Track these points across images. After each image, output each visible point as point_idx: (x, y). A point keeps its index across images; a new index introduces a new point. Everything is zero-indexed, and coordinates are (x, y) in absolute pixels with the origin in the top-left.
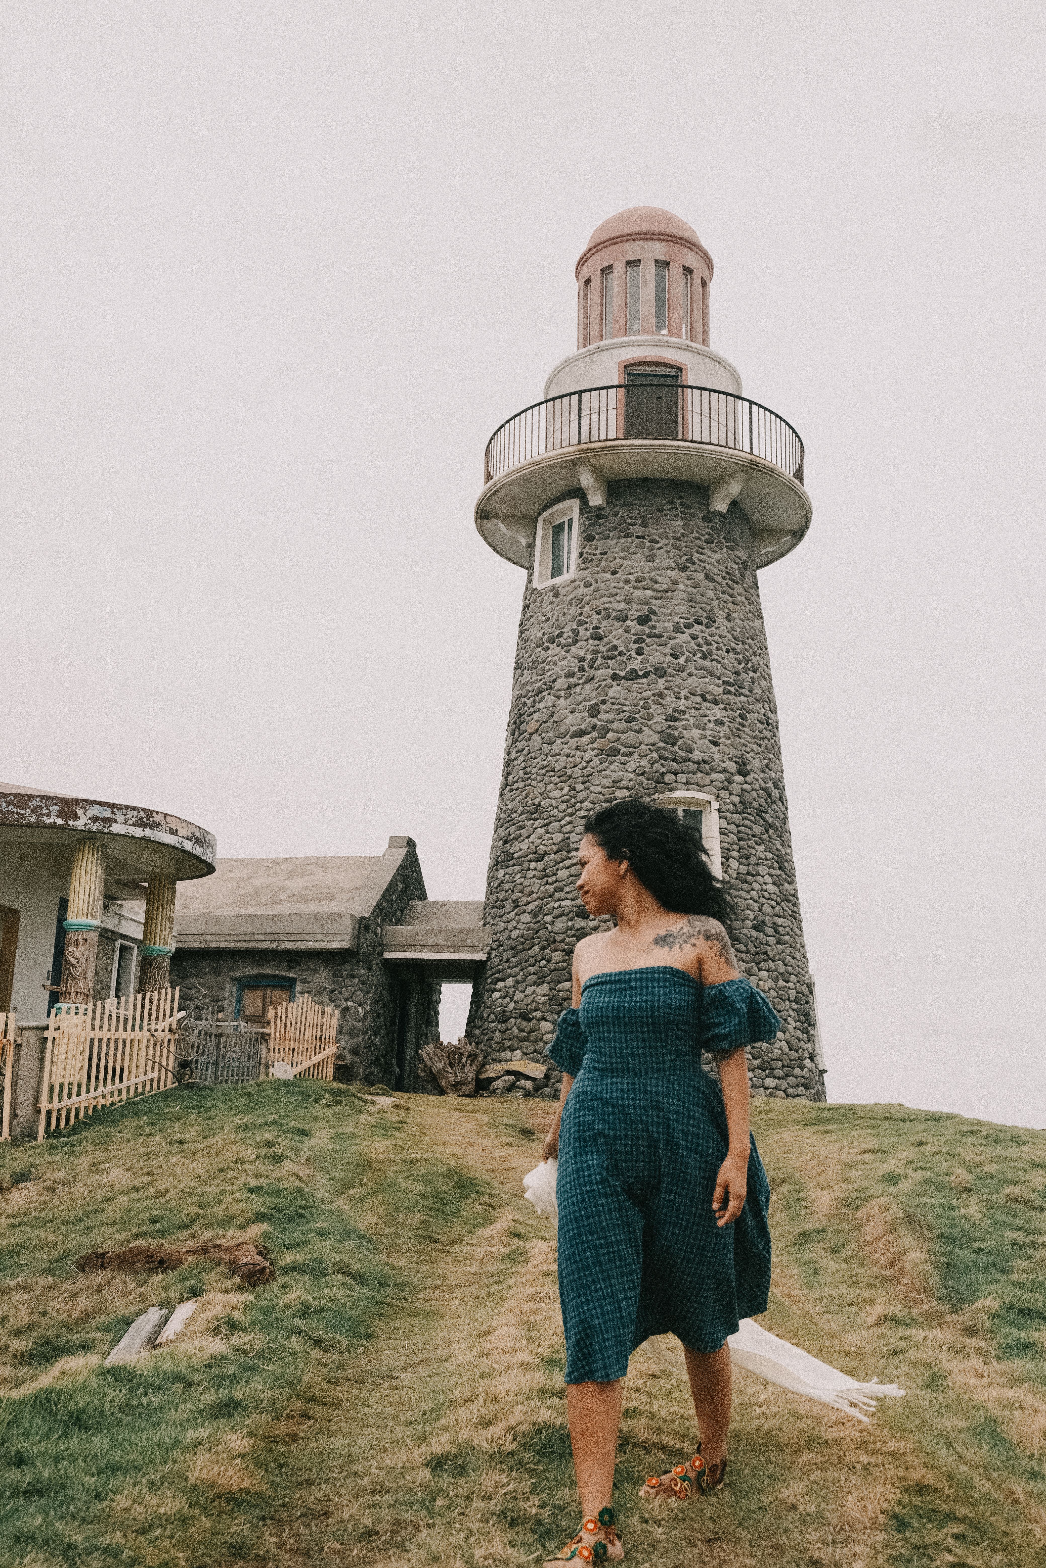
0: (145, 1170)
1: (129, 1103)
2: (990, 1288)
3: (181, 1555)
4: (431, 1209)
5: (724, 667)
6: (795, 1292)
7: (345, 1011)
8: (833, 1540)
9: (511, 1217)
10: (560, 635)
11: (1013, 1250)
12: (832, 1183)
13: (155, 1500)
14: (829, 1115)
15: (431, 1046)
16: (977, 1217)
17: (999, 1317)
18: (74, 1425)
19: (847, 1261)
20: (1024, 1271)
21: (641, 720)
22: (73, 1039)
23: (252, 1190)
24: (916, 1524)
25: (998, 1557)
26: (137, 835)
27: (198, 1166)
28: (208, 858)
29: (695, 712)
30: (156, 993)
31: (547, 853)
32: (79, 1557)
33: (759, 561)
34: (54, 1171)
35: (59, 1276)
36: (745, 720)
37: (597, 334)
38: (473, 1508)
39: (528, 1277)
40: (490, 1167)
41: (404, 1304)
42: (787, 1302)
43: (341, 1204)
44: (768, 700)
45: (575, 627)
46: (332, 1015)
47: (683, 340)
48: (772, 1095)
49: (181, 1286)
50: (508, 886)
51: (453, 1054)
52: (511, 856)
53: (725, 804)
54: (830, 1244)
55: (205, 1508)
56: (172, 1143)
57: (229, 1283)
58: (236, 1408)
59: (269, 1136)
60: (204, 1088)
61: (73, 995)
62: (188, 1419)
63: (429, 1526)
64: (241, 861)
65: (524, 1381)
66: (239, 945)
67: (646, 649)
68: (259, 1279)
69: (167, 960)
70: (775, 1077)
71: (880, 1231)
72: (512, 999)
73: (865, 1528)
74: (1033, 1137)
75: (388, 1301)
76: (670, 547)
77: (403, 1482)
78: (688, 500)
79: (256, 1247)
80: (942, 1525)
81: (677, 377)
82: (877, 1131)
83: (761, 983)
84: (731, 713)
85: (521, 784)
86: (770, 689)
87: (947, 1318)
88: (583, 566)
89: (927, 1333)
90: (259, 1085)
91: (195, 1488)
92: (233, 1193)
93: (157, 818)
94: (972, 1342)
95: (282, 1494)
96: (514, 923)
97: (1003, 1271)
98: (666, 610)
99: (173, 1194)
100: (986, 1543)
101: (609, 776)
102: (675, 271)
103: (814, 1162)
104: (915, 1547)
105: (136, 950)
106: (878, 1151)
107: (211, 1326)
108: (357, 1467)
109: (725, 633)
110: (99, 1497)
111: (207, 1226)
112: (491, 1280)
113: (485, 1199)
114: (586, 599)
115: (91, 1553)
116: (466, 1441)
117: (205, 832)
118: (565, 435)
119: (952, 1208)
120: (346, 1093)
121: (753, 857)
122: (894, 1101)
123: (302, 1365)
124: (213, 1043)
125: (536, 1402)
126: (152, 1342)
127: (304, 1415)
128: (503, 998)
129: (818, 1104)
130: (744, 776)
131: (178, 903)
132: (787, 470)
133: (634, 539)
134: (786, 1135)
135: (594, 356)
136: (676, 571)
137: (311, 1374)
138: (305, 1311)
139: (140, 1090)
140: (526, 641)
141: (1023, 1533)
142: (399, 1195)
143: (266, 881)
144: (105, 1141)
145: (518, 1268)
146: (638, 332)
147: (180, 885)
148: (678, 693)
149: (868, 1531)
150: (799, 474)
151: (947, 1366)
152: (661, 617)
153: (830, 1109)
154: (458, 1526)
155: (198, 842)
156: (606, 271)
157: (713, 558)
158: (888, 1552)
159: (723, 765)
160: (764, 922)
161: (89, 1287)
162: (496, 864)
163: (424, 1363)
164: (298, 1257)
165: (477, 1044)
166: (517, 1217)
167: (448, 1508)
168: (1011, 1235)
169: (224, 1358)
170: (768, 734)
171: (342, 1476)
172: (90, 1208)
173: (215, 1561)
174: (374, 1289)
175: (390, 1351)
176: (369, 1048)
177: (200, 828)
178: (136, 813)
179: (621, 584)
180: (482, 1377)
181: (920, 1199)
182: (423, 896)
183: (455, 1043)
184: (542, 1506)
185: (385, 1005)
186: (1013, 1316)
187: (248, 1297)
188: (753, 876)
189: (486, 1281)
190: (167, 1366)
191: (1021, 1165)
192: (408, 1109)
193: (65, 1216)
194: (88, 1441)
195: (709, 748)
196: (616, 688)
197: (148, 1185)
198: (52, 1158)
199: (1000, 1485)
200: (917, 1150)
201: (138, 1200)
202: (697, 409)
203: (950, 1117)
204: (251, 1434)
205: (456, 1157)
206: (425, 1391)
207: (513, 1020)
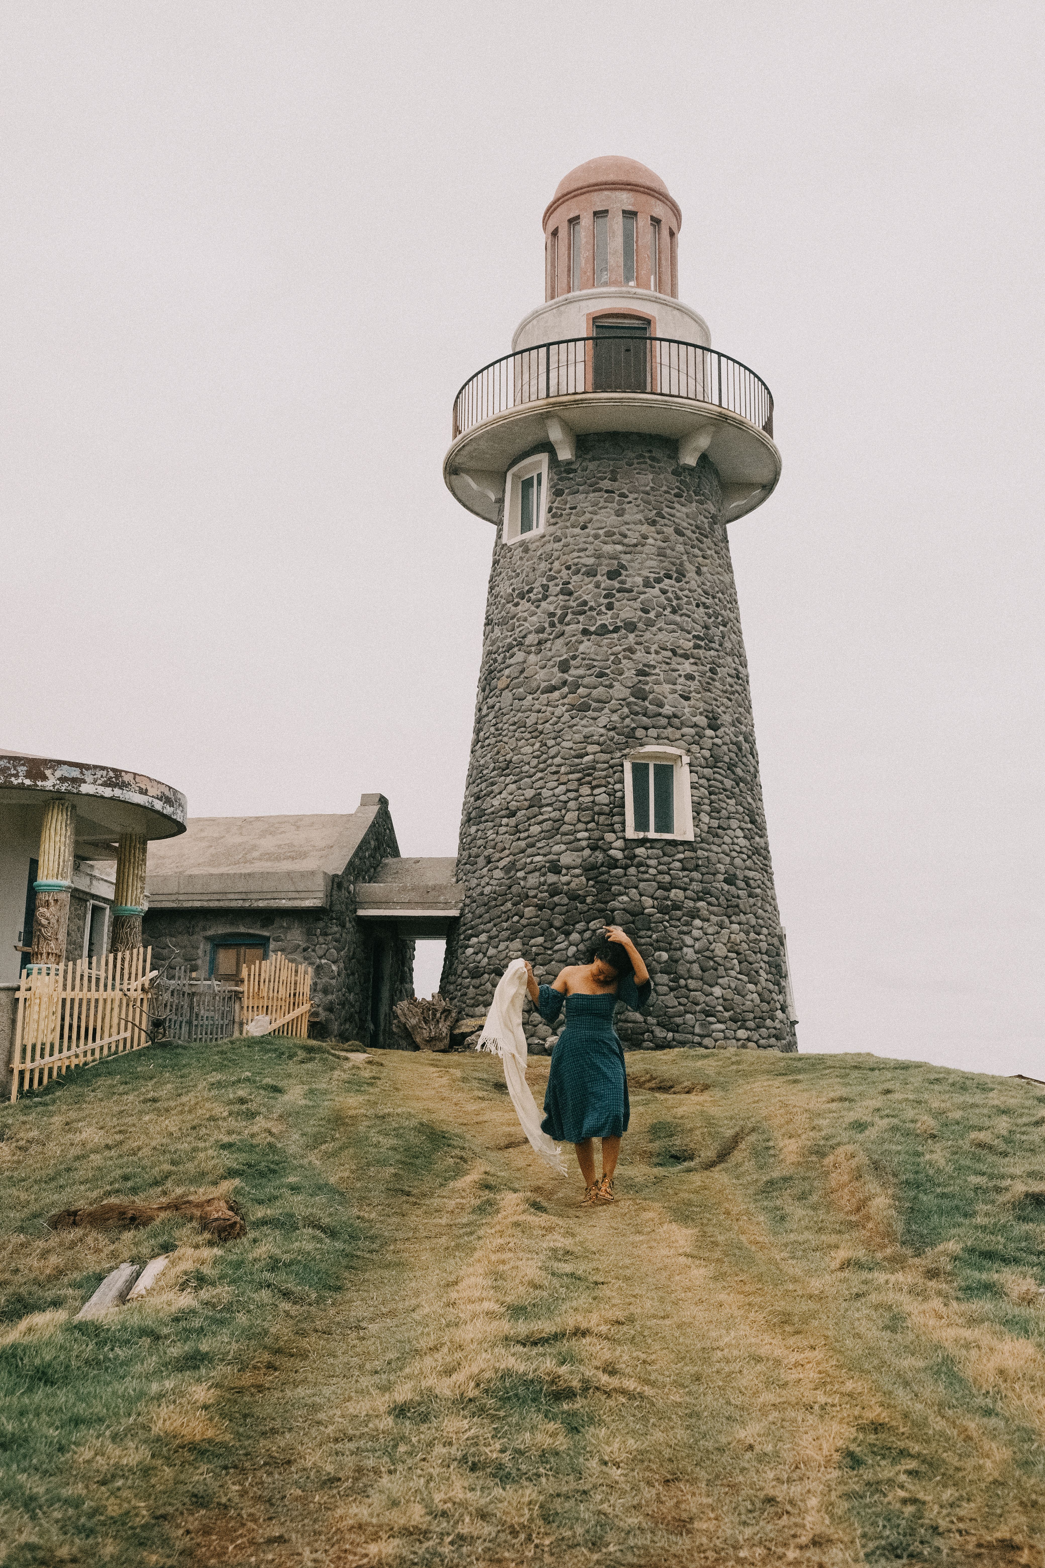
0: (118, 1128)
1: (103, 1062)
2: (953, 1231)
3: (143, 1504)
4: (402, 1163)
5: (693, 621)
6: (761, 1239)
7: (319, 969)
8: (788, 1478)
9: (483, 1169)
10: (530, 591)
11: (977, 1194)
12: (800, 1132)
13: (118, 1452)
14: (799, 1064)
15: (405, 1002)
16: (942, 1162)
17: (960, 1259)
18: (40, 1379)
19: (814, 1208)
20: (987, 1214)
21: (612, 676)
22: (45, 999)
23: (224, 1147)
24: (870, 1462)
25: (949, 1492)
26: (106, 795)
27: (171, 1124)
28: (179, 817)
29: (665, 667)
30: (128, 953)
31: (519, 809)
32: (40, 1507)
33: (728, 515)
34: (27, 1130)
35: (31, 1234)
36: (716, 674)
37: (565, 285)
38: (434, 1453)
39: (498, 1227)
40: (460, 1121)
41: (374, 1256)
42: (753, 1248)
43: (314, 1158)
44: (738, 654)
45: (545, 582)
46: (306, 972)
47: (652, 292)
48: (744, 1046)
49: (153, 1242)
50: (480, 842)
51: (428, 1010)
52: (482, 813)
53: (696, 758)
54: (797, 1191)
55: (168, 1458)
56: (145, 1101)
57: (200, 1238)
58: (202, 1360)
59: (241, 1093)
60: (177, 1047)
61: (44, 956)
62: (154, 1373)
63: (390, 1472)
64: (213, 820)
65: (489, 1330)
66: (212, 904)
67: (617, 604)
68: (229, 1234)
69: (140, 920)
70: (747, 1029)
71: (846, 1178)
72: (485, 954)
73: (820, 1466)
74: (1000, 1083)
75: (359, 1253)
76: (639, 501)
77: (366, 1430)
78: (658, 454)
79: (227, 1202)
80: (894, 1462)
81: (645, 329)
82: (847, 1080)
83: (733, 936)
84: (701, 668)
85: (492, 740)
86: (740, 643)
87: (911, 1261)
88: (553, 521)
89: (889, 1276)
90: (232, 1042)
91: (158, 1439)
92: (206, 1149)
93: (127, 778)
94: (932, 1284)
95: (246, 1443)
96: (487, 879)
97: (966, 1215)
98: (636, 565)
99: (146, 1151)
100: (938, 1478)
101: (579, 732)
102: (643, 223)
103: (782, 1111)
104: (868, 1484)
105: (108, 911)
106: (846, 1099)
107: (181, 1281)
108: (321, 1416)
109: (696, 587)
110: (61, 1449)
111: (179, 1183)
112: (461, 1231)
113: (457, 1152)
114: (556, 554)
115: (52, 1505)
116: (430, 1389)
117: (175, 792)
118: (534, 389)
119: (918, 1154)
120: (320, 1050)
121: (724, 811)
122: (863, 1051)
123: (270, 1317)
124: (185, 1003)
125: (499, 1350)
126: (123, 1297)
127: (271, 1366)
128: (476, 953)
129: (790, 1055)
130: (715, 730)
131: (150, 863)
132: (756, 423)
133: (603, 493)
134: (756, 1084)
135: (562, 308)
136: (646, 525)
137: (278, 1326)
138: (274, 1265)
139: (113, 1049)
140: (496, 597)
141: (975, 1468)
142: (371, 1149)
143: (238, 839)
144: (79, 1100)
145: (488, 1219)
146: (606, 284)
147: (152, 845)
148: (649, 648)
149: (823, 1469)
150: (768, 427)
151: (908, 1308)
152: (631, 572)
153: (800, 1059)
154: (419, 1472)
155: (168, 801)
156: (574, 221)
157: (682, 512)
158: (841, 1489)
159: (694, 719)
160: (735, 875)
161: (61, 1244)
162: (468, 820)
163: (392, 1314)
164: (269, 1212)
165: (452, 999)
166: (488, 1169)
167: (410, 1454)
168: (974, 1180)
169: (193, 1312)
170: (738, 688)
171: (306, 1425)
172: (63, 1167)
173: (177, 1510)
174: (345, 1242)
175: (359, 1302)
176: (343, 1004)
177: (170, 788)
178: (105, 773)
179: (591, 539)
180: (448, 1326)
181: (886, 1146)
182: (396, 853)
183: (429, 999)
184: (503, 1451)
185: (358, 961)
186: (975, 1258)
187: (217, 1251)
188: (724, 829)
189: (456, 1232)
190: (135, 1320)
191: (985, 1111)
192: (382, 1065)
193: (37, 1175)
194: (54, 1395)
195: (680, 703)
196: (586, 643)
197: (121, 1142)
198: (25, 1118)
199: (954, 1422)
200: (885, 1097)
201: (111, 1158)
202: (665, 361)
203: (918, 1066)
204: (217, 1386)
205: (429, 1111)
206: (393, 1341)
207: (486, 976)
